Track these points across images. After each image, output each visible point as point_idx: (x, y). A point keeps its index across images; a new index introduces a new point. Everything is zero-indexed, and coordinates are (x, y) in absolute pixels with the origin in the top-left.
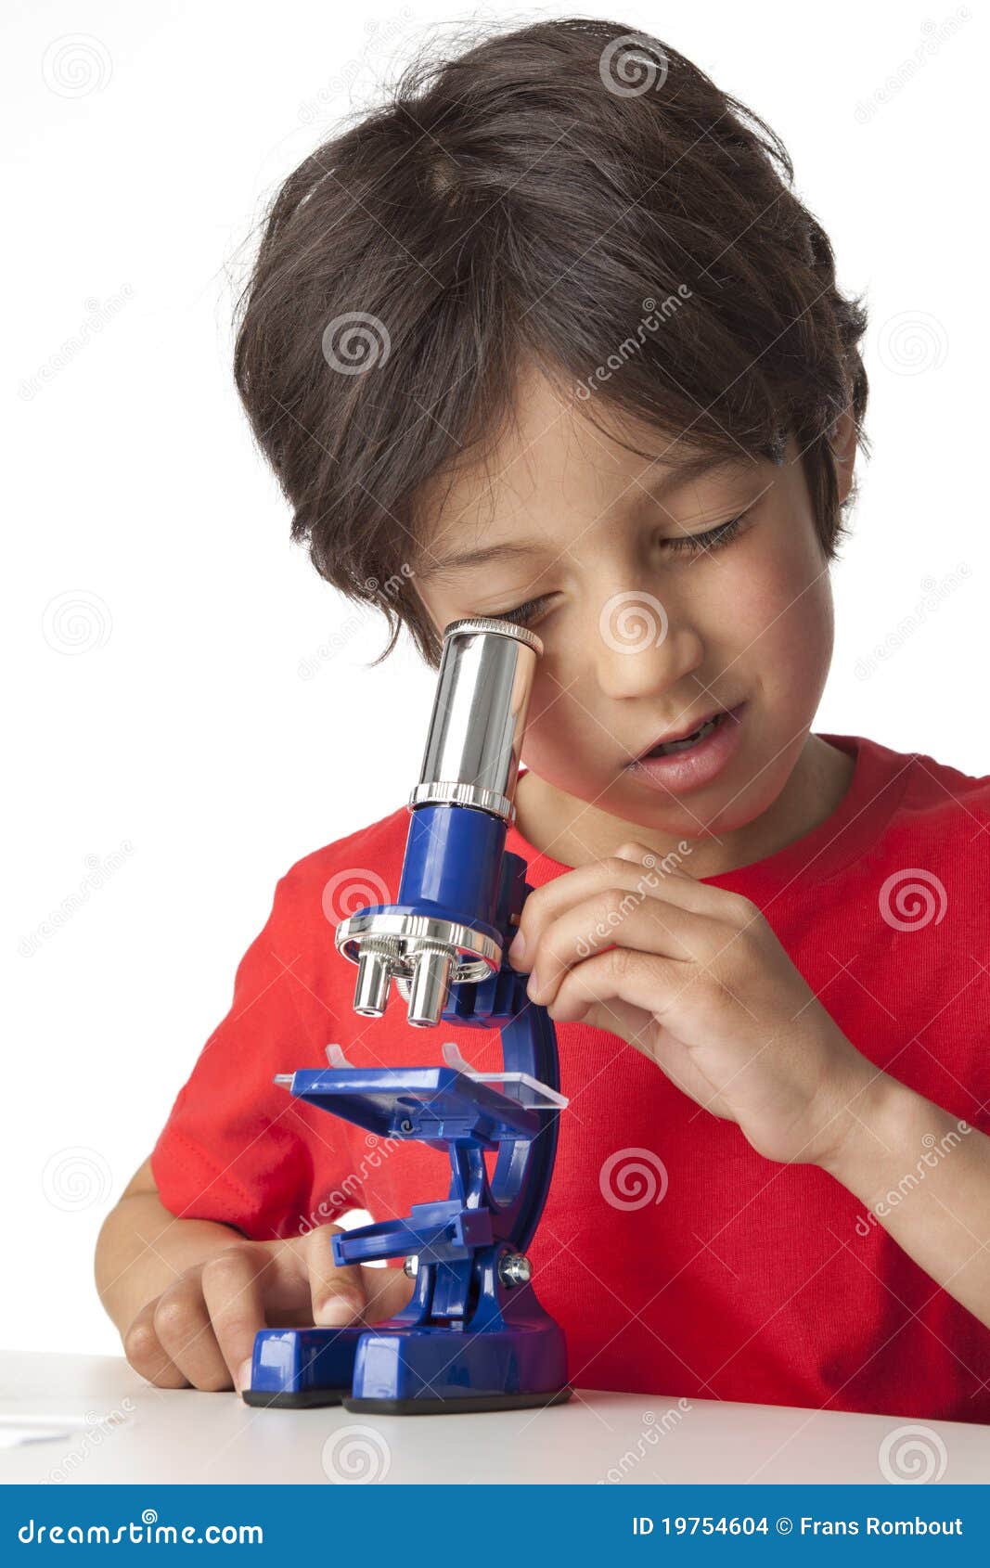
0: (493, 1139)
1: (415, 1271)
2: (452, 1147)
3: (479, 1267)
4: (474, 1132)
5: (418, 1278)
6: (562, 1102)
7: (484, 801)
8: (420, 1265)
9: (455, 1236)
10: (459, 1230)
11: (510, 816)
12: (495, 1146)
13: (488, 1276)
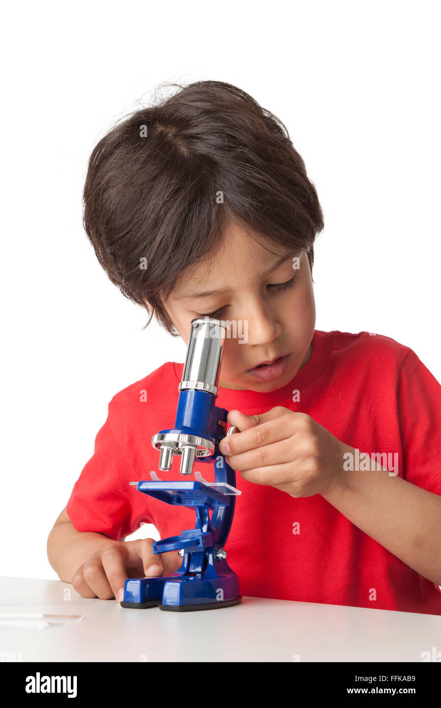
0: (212, 506)
1: (182, 555)
2: (197, 509)
3: (207, 554)
4: (205, 504)
5: (184, 557)
6: (238, 493)
7: (207, 388)
8: (185, 553)
9: (199, 544)
10: (201, 541)
11: (217, 393)
12: (213, 508)
13: (211, 556)
